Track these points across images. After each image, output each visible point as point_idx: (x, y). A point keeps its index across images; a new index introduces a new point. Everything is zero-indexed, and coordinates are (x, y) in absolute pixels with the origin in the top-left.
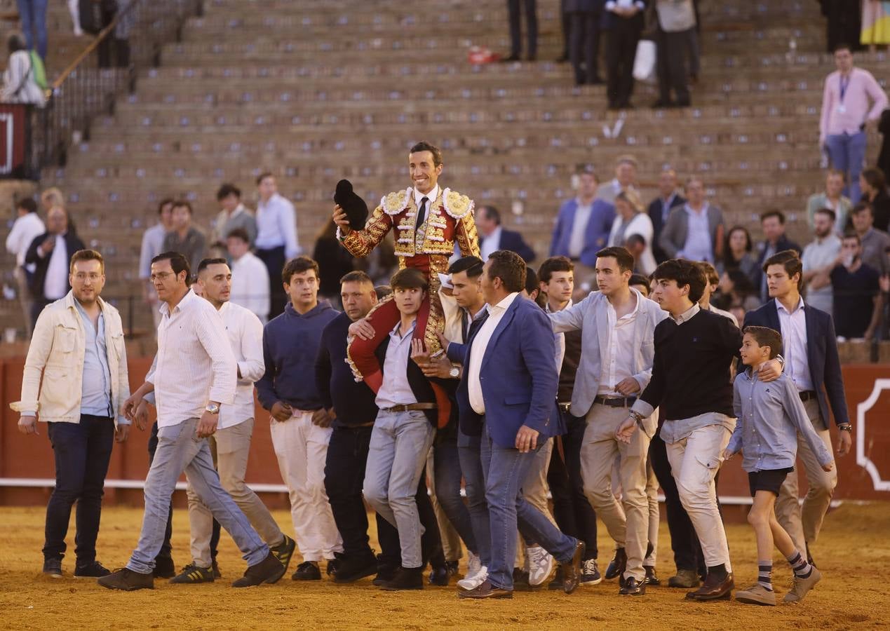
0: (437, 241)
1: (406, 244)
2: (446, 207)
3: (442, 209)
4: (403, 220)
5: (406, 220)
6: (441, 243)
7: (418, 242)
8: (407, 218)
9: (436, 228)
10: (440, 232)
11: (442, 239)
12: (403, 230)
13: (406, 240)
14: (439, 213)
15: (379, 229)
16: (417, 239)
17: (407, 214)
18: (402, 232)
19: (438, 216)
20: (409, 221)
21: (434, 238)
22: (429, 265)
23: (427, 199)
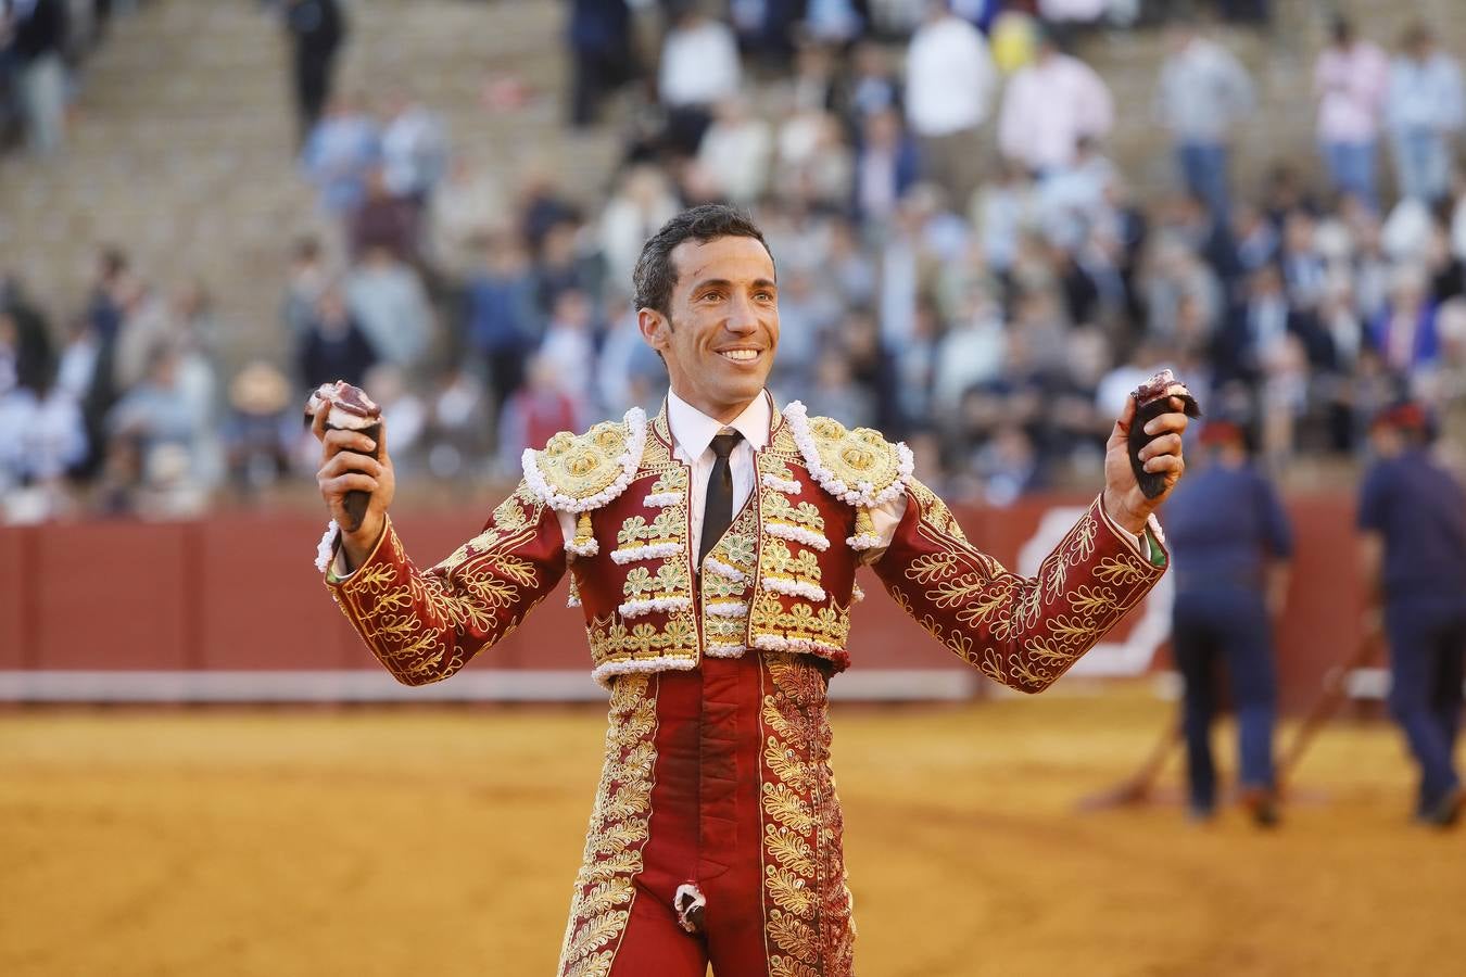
0: (803, 599)
1: (658, 619)
2: (815, 468)
3: (801, 473)
4: (633, 526)
5: (649, 522)
6: (816, 606)
7: (711, 608)
8: (651, 514)
9: (795, 546)
10: (809, 562)
11: (817, 593)
12: (634, 564)
13: (659, 603)
14: (796, 487)
15: (500, 579)
16: (706, 594)
17: (649, 501)
18: (633, 574)
19: (794, 500)
20: (661, 525)
21: (788, 586)
22: (756, 707)
23: (737, 438)
